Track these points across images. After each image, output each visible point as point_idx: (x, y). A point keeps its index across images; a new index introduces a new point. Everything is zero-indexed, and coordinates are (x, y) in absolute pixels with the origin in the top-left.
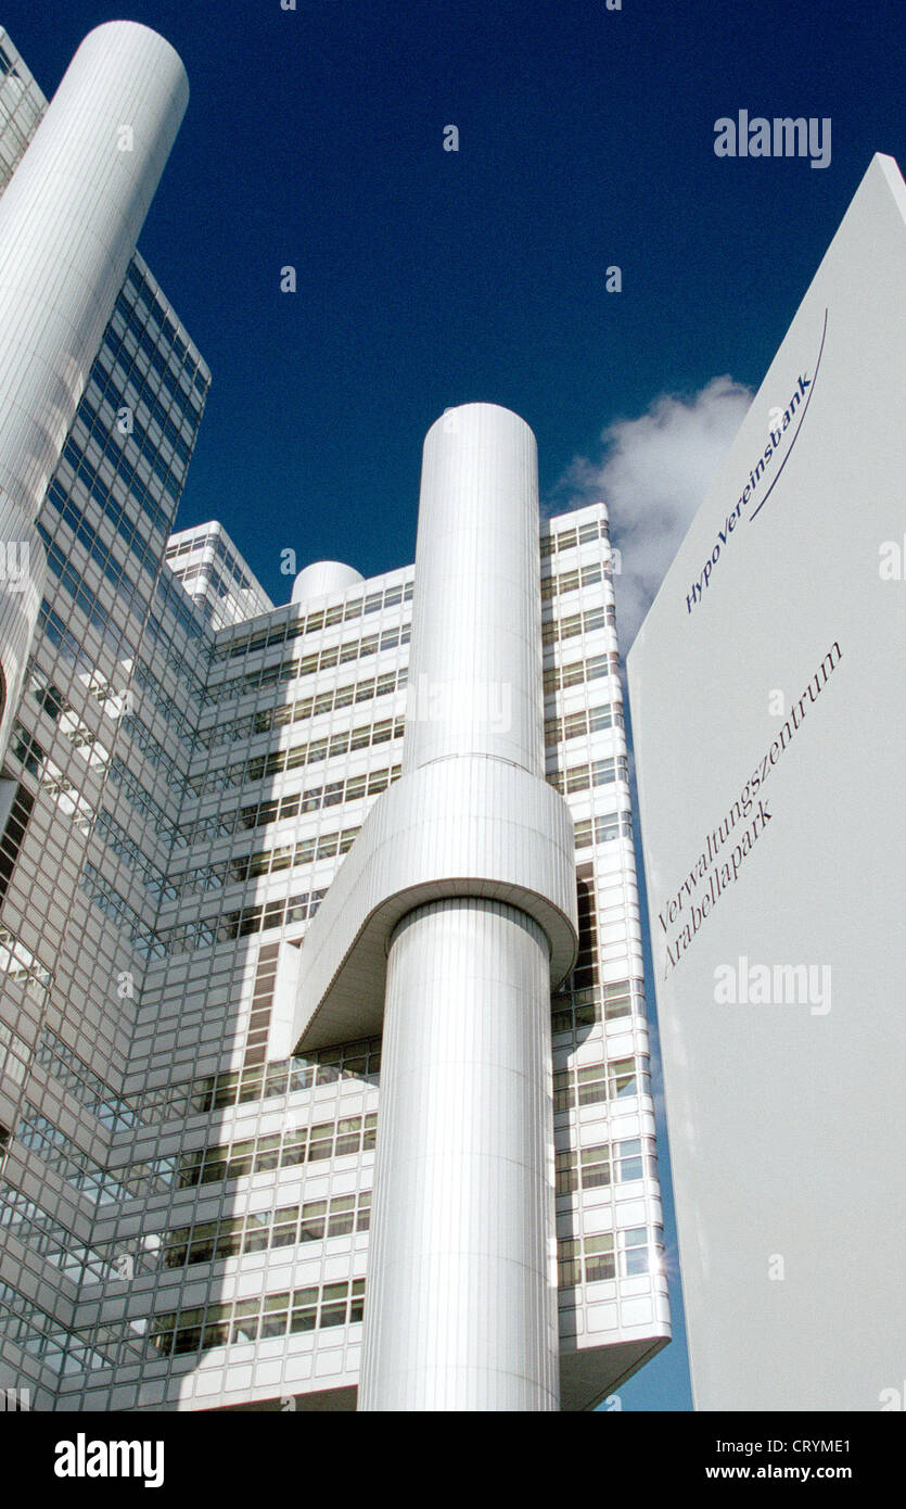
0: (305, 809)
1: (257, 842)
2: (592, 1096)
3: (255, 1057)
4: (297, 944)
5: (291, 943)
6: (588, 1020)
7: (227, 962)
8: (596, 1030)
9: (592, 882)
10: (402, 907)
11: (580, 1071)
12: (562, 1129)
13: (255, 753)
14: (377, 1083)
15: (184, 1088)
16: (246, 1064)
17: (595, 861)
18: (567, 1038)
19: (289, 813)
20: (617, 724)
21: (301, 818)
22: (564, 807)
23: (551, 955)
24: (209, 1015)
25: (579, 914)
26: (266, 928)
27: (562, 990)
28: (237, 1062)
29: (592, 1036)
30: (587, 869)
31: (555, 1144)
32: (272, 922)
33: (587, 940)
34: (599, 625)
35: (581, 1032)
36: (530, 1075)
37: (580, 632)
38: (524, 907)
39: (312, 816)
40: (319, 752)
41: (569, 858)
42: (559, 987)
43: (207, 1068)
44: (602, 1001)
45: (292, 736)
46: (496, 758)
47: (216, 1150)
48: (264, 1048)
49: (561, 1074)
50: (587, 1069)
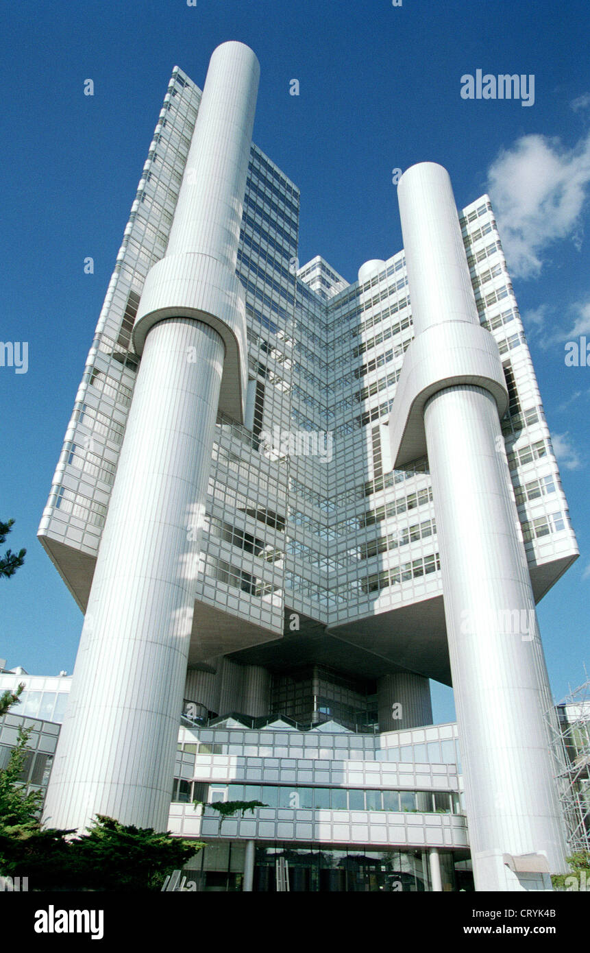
0: (379, 366)
1: (361, 384)
2: (526, 461)
3: (378, 473)
4: (386, 424)
5: (384, 424)
6: (519, 428)
7: (359, 438)
8: (524, 431)
9: (511, 368)
10: (426, 397)
11: (519, 451)
12: (514, 477)
13: (353, 346)
14: (429, 474)
15: (353, 491)
16: (375, 477)
17: (511, 358)
18: (511, 438)
19: (372, 368)
20: (511, 293)
21: (378, 369)
22: (492, 337)
23: (496, 403)
24: (356, 461)
25: (507, 382)
26: (372, 420)
27: (505, 418)
28: (371, 477)
29: (521, 435)
30: (508, 363)
31: (513, 484)
32: (375, 417)
33: (513, 394)
34: (494, 251)
35: (517, 433)
36: (495, 456)
37: (486, 257)
38: (480, 385)
39: (382, 367)
40: (378, 340)
41: (498, 359)
42: (504, 417)
43: (359, 481)
44: (524, 418)
45: (366, 336)
46: (458, 321)
47: (369, 513)
49: (510, 454)
50: (522, 449)
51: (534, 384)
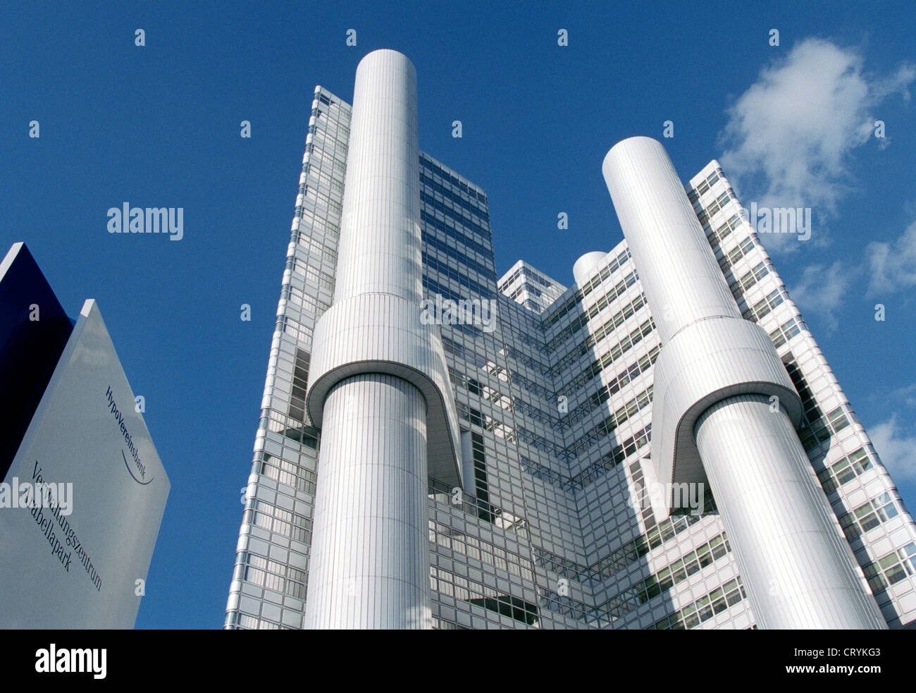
0: (623, 385)
1: (605, 412)
2: (847, 477)
3: (650, 523)
4: (648, 457)
5: (644, 458)
6: (826, 436)
7: (615, 480)
8: (833, 440)
9: (795, 362)
10: (692, 417)
11: (833, 466)
12: (836, 503)
13: (585, 366)
14: (718, 514)
15: (621, 552)
16: (647, 529)
17: (791, 350)
18: (817, 451)
19: (615, 390)
20: (771, 271)
21: (622, 390)
22: (760, 330)
23: (788, 413)
24: (617, 511)
25: (795, 382)
26: (628, 455)
27: (803, 426)
28: (642, 529)
29: (831, 446)
30: (789, 356)
31: (835, 513)
32: (631, 450)
33: (805, 394)
34: (739, 223)
35: (825, 445)
36: (802, 480)
37: (730, 232)
38: (759, 392)
39: (628, 387)
40: (616, 353)
41: (775, 355)
42: (800, 426)
43: (627, 538)
44: (830, 423)
45: (600, 350)
46: (709, 318)
47: (651, 578)
48: (653, 517)
49: (822, 473)
50: (837, 464)
51: (831, 379)
